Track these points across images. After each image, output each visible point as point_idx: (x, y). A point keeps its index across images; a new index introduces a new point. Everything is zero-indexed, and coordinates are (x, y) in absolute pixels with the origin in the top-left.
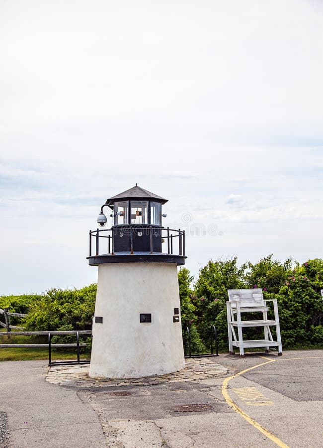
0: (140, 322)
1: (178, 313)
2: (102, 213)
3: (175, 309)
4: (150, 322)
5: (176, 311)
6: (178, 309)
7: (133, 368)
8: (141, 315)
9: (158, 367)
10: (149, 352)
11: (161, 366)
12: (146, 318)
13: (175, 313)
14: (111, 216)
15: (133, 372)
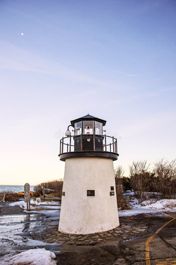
0: (87, 196)
1: (113, 190)
2: (68, 130)
3: (111, 187)
4: (94, 195)
5: (112, 188)
6: (113, 187)
7: (82, 227)
8: (88, 191)
9: (99, 226)
10: (93, 216)
11: (101, 226)
12: (91, 193)
13: (111, 190)
14: (73, 131)
15: (82, 231)
